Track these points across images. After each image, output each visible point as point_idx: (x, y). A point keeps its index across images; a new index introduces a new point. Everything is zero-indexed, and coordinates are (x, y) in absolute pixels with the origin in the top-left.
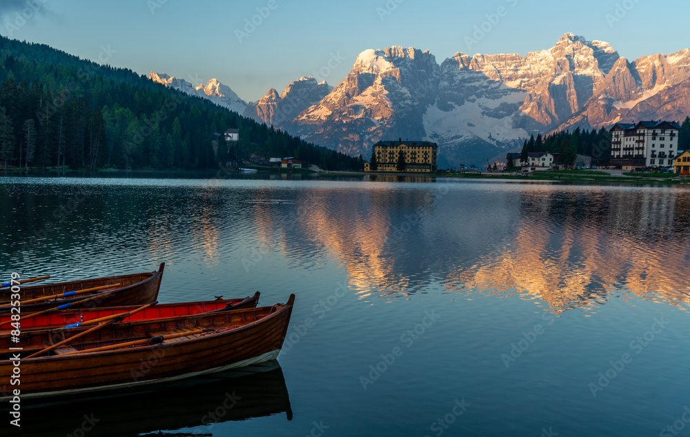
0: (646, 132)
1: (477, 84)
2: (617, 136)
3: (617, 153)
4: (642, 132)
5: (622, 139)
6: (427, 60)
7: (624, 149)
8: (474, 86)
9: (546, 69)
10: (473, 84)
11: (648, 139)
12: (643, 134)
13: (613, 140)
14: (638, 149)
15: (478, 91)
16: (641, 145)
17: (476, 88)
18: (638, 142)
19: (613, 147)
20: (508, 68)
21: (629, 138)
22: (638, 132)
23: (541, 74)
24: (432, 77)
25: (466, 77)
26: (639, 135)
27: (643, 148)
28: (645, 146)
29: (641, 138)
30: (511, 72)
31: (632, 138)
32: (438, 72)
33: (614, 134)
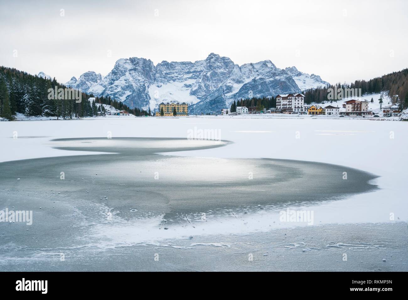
0: (292, 98)
1: (173, 75)
2: (279, 100)
3: (279, 107)
4: (290, 98)
5: (281, 101)
6: (150, 64)
7: (282, 105)
8: (172, 76)
9: (203, 69)
10: (171, 75)
11: (293, 101)
12: (291, 99)
13: (277, 101)
14: (289, 105)
15: (174, 78)
16: (290, 103)
17: (173, 77)
18: (289, 102)
19: (277, 104)
20: (186, 68)
21: (284, 100)
22: (288, 98)
23: (202, 71)
24: (152, 72)
25: (168, 72)
26: (289, 99)
27: (291, 105)
28: (292, 104)
29: (290, 100)
30: (188, 70)
31: (286, 100)
32: (155, 69)
33: (277, 99)
